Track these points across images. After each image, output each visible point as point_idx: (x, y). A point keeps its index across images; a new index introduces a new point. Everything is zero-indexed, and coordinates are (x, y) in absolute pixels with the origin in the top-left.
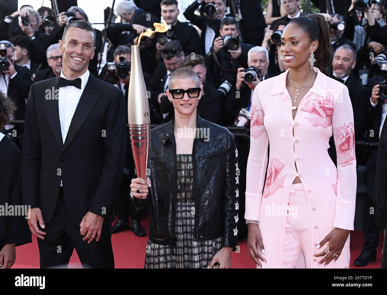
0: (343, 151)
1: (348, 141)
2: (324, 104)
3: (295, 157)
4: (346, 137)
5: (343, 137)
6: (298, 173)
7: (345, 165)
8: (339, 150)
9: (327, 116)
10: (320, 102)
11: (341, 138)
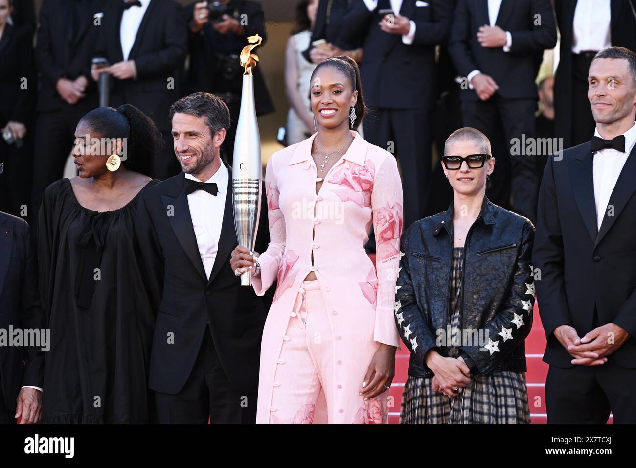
0: (385, 240)
1: (392, 226)
2: (360, 174)
3: (312, 244)
4: (390, 222)
5: (386, 221)
6: (313, 266)
7: (386, 259)
8: (380, 239)
9: (363, 191)
10: (355, 173)
11: (383, 223)
